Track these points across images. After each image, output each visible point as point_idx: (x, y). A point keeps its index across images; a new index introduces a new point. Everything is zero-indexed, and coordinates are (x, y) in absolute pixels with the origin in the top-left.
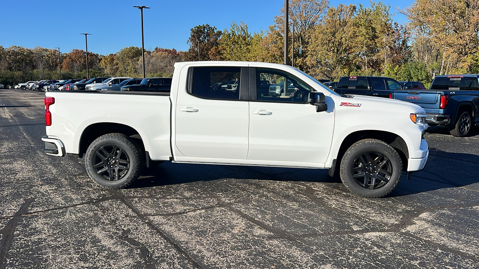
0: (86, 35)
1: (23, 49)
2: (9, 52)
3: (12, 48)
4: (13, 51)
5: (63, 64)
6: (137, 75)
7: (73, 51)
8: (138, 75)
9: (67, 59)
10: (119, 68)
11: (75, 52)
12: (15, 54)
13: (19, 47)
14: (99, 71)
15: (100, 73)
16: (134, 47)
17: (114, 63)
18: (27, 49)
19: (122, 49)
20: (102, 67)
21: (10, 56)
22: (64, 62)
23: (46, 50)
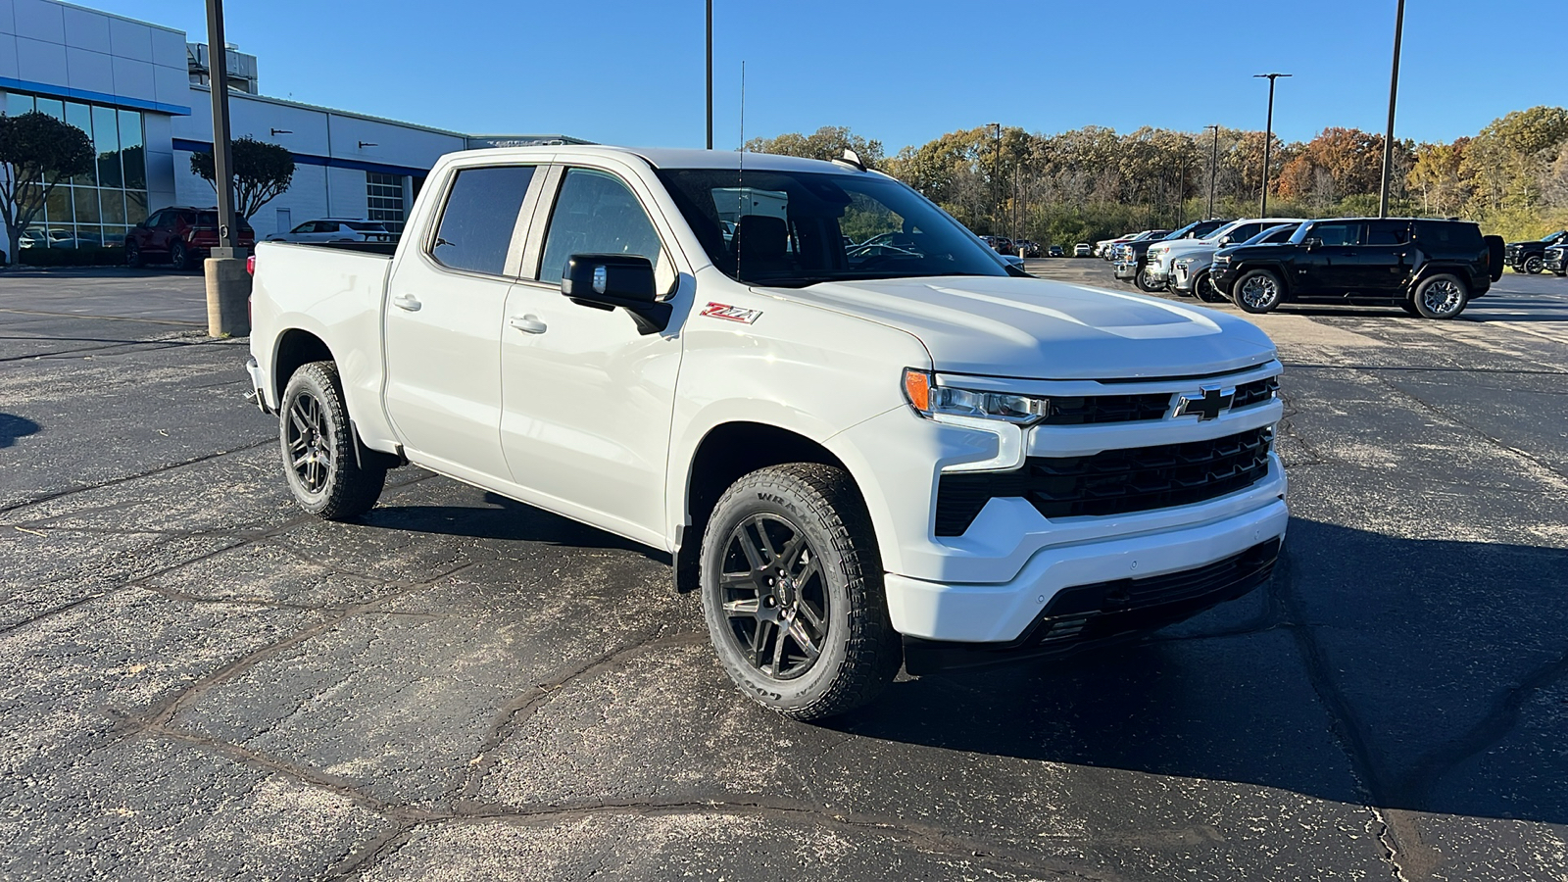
0: (1272, 77)
1: (1169, 136)
2: (1130, 147)
3: (1141, 134)
4: (1141, 143)
5: (1282, 179)
6: (1539, 211)
7: (1324, 134)
8: (1544, 212)
9: (1299, 161)
10: (1475, 187)
11: (1331, 136)
12: (1145, 151)
13: (1158, 131)
14: (1401, 201)
15: (1406, 206)
16: (1543, 110)
17: (1462, 168)
18: (1181, 135)
19: (1498, 120)
20: (1416, 185)
21: (1131, 158)
22: (1288, 171)
23: (1238, 137)
